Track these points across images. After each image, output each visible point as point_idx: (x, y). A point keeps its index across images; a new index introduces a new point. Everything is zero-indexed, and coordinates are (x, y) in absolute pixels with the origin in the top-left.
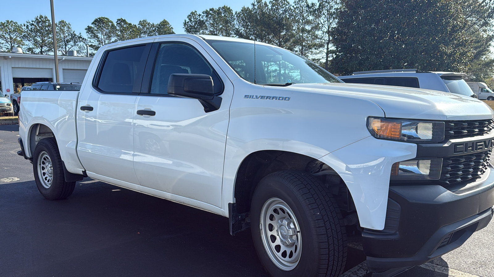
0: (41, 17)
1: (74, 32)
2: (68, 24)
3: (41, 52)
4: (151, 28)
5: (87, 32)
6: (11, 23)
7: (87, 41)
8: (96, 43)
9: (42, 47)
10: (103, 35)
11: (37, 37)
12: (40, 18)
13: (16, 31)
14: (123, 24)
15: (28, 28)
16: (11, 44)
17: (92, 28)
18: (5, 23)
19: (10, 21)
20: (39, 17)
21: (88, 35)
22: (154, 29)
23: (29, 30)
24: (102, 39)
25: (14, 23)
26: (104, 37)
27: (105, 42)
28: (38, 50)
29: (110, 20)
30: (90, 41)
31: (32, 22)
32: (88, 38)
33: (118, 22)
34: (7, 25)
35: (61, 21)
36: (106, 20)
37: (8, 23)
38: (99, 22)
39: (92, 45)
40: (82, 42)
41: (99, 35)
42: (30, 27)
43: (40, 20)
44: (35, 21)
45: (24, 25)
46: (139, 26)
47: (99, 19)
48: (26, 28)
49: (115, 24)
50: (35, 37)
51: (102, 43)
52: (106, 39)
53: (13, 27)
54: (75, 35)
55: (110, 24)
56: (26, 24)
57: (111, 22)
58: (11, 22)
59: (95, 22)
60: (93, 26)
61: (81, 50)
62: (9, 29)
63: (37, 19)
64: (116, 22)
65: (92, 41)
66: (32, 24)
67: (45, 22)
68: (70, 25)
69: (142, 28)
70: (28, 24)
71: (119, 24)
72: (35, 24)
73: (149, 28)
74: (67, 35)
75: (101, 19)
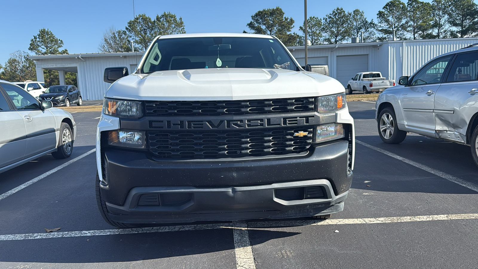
0: (338, 9)
1: (365, 19)
2: (361, 12)
3: (336, 41)
4: (448, 3)
5: (378, 17)
6: (313, 19)
7: (377, 26)
8: (385, 27)
9: (336, 37)
10: (394, 18)
11: (333, 28)
12: (336, 11)
13: (316, 25)
14: (414, 3)
15: (327, 21)
16: (312, 37)
17: (382, 12)
18: (309, 19)
19: (312, 17)
20: (336, 9)
21: (379, 20)
22: (450, 3)
23: (327, 23)
24: (392, 22)
25: (315, 18)
26: (394, 20)
27: (395, 25)
28: (333, 40)
29: (401, 2)
30: (380, 26)
31: (330, 15)
32: (379, 23)
33: (409, 2)
34: (309, 21)
35: (355, 10)
36: (397, 2)
37: (311, 19)
38: (390, 6)
39: (381, 30)
40: (373, 28)
41: (390, 19)
42: (328, 20)
43: (336, 12)
44: (333, 14)
45: (324, 19)
46: (433, 3)
47: (390, 2)
48: (325, 21)
49: (406, 5)
50: (331, 28)
51: (392, 26)
52: (396, 22)
53: (314, 22)
54: (367, 22)
55: (401, 6)
56: (325, 18)
57: (403, 4)
58: (314, 17)
59: (386, 7)
60: (384, 10)
61: (371, 35)
62: (311, 24)
63: (334, 12)
64: (407, 3)
65: (382, 25)
66: (330, 17)
67: (340, 13)
68: (363, 13)
69: (436, 5)
70: (327, 17)
71: (411, 4)
72: (332, 17)
73: (445, 4)
74: (359, 22)
75: (393, 3)
